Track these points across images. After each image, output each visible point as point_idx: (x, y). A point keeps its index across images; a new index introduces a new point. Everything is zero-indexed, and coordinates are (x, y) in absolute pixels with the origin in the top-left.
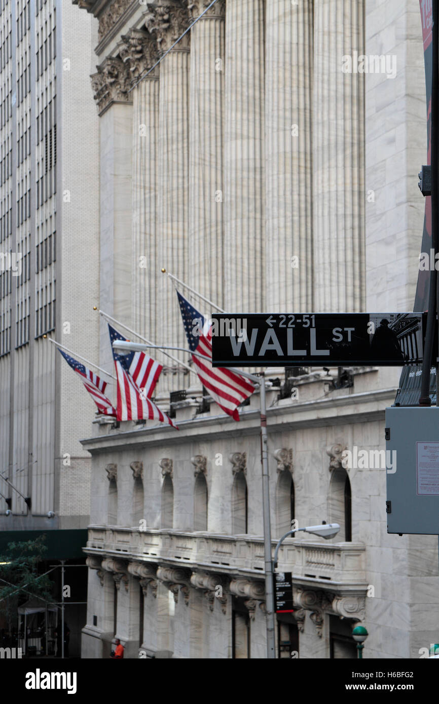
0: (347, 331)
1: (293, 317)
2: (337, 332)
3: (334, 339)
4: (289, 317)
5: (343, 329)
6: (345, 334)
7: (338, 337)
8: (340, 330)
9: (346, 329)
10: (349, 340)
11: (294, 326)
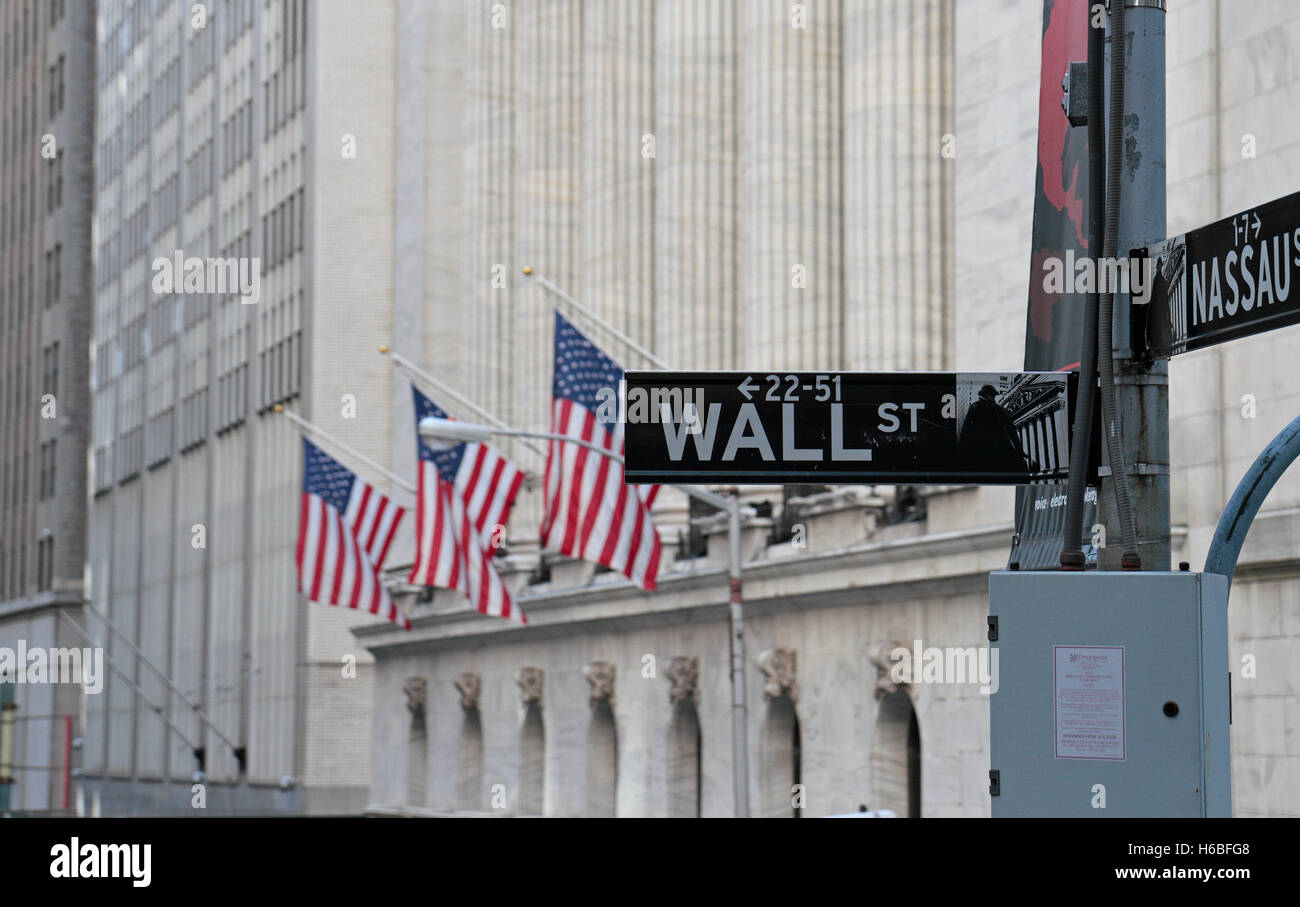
0: (909, 411)
1: (795, 379)
2: (888, 411)
3: (882, 427)
4: (787, 379)
5: (900, 406)
6: (904, 416)
7: (889, 423)
8: (894, 407)
9: (906, 406)
10: (914, 428)
11: (797, 398)
